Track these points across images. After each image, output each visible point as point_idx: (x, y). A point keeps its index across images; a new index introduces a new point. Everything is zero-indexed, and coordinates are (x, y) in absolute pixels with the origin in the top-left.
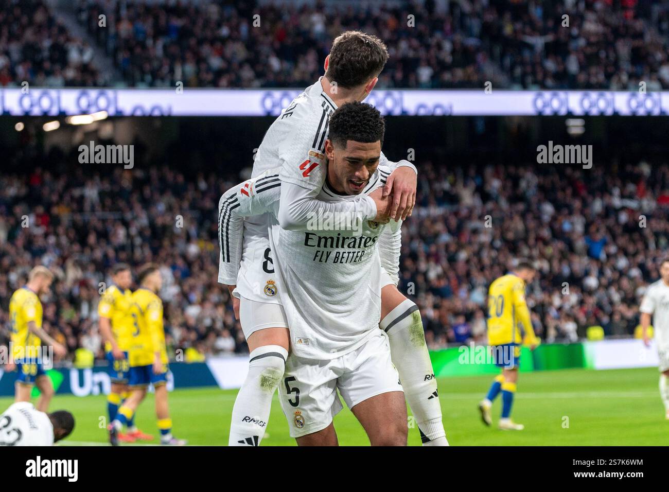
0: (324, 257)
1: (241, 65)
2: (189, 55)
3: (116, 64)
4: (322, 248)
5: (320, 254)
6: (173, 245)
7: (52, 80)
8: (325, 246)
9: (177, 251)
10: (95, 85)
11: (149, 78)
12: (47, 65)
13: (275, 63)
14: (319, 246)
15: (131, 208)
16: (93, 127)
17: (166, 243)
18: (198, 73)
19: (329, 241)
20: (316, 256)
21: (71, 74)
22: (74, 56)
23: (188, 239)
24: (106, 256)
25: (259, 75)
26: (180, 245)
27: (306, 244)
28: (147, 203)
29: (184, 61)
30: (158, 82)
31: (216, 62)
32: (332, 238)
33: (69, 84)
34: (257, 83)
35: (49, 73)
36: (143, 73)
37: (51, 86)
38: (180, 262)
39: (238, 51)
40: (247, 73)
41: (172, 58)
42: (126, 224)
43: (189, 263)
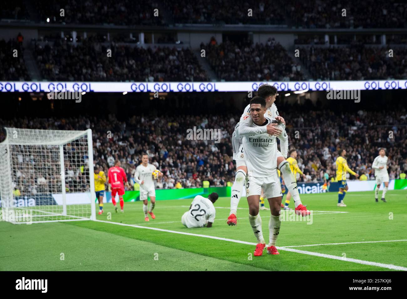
0: (256, 145)
1: (357, 71)
2: (337, 68)
3: (310, 71)
4: (255, 142)
5: (254, 144)
6: (330, 139)
7: (285, 78)
8: (256, 142)
9: (331, 141)
10: (302, 80)
11: (322, 77)
12: (284, 72)
13: (370, 70)
14: (254, 142)
15: (315, 126)
16: (303, 95)
17: (328, 138)
18: (340, 75)
19: (257, 140)
20: (253, 145)
21: (292, 76)
22: (294, 69)
23: (336, 137)
24: (304, 143)
25: (363, 75)
26: (333, 138)
27: (250, 141)
28: (321, 123)
29: (335, 70)
30: (325, 78)
31: (347, 70)
32: (257, 139)
33: (292, 80)
34: (363, 78)
35: (284, 76)
36: (320, 75)
37: (285, 81)
38: (332, 145)
39: (356, 66)
40: (359, 74)
41: (331, 69)
42: (312, 131)
43: (335, 146)
